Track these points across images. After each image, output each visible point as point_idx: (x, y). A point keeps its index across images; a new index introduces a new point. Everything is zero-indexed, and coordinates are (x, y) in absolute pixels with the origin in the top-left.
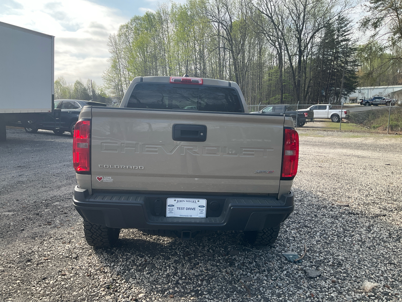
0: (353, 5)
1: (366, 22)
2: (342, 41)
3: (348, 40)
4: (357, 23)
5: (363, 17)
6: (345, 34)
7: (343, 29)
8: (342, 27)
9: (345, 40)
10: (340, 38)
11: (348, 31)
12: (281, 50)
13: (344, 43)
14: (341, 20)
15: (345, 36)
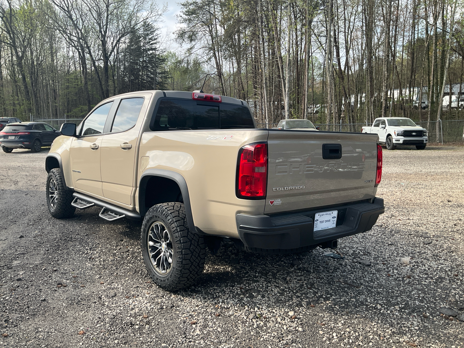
0: (159, 13)
1: (182, 34)
2: (149, 50)
3: (155, 49)
4: (174, 33)
5: (179, 29)
6: (151, 42)
7: (150, 37)
8: (148, 35)
9: (152, 49)
10: (148, 47)
11: (155, 39)
12: (83, 53)
13: (151, 52)
14: (146, 27)
15: (152, 44)
